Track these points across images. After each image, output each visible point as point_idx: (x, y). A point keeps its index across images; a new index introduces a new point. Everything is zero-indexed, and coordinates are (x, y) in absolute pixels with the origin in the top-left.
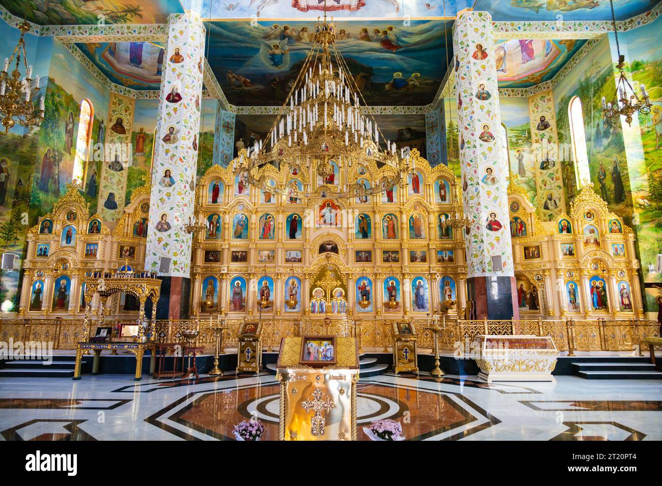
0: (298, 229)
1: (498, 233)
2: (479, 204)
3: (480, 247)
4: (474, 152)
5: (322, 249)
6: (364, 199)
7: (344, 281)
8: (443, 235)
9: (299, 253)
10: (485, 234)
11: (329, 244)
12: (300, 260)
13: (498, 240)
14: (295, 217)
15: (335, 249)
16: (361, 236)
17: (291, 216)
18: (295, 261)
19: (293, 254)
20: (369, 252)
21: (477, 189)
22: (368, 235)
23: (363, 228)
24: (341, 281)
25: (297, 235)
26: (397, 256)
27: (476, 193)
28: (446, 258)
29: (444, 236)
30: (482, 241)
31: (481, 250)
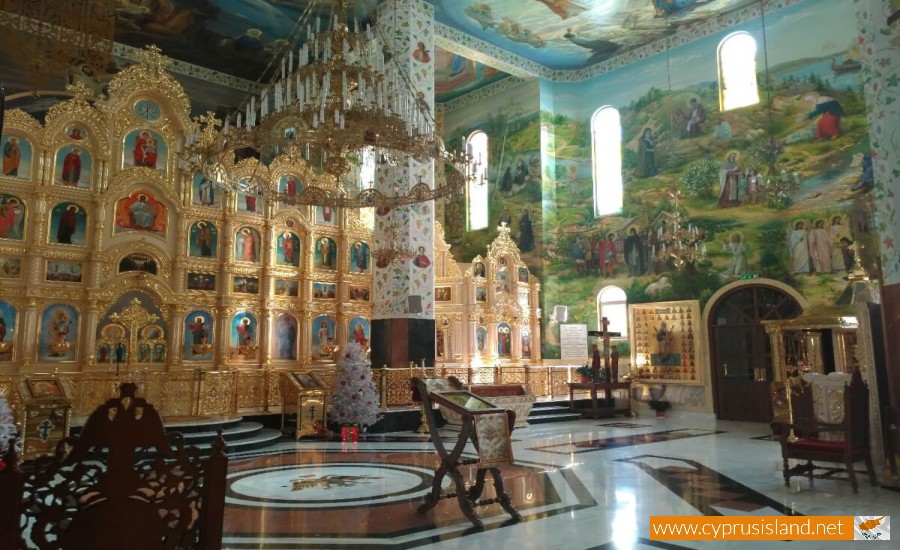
0: (78, 228)
1: (425, 271)
2: (407, 234)
3: (403, 285)
4: (405, 172)
5: (126, 265)
6: (209, 200)
7: (165, 316)
8: (323, 263)
9: (77, 268)
10: (411, 271)
11: (141, 259)
12: (78, 279)
13: (425, 277)
14: (72, 209)
15: (151, 268)
16: (199, 252)
17: (62, 206)
18: (64, 280)
19: (63, 269)
20: (212, 278)
21: (404, 217)
22: (212, 252)
23: (204, 242)
24: (159, 314)
25: (74, 238)
26: (255, 285)
27: (403, 221)
28: (325, 293)
29: (325, 265)
30: (407, 278)
31: (405, 287)
